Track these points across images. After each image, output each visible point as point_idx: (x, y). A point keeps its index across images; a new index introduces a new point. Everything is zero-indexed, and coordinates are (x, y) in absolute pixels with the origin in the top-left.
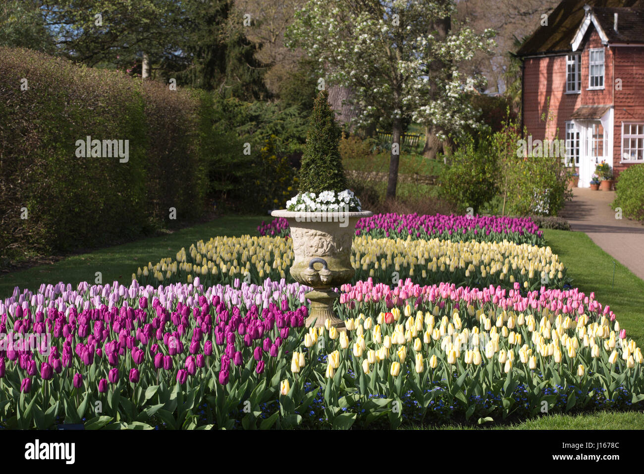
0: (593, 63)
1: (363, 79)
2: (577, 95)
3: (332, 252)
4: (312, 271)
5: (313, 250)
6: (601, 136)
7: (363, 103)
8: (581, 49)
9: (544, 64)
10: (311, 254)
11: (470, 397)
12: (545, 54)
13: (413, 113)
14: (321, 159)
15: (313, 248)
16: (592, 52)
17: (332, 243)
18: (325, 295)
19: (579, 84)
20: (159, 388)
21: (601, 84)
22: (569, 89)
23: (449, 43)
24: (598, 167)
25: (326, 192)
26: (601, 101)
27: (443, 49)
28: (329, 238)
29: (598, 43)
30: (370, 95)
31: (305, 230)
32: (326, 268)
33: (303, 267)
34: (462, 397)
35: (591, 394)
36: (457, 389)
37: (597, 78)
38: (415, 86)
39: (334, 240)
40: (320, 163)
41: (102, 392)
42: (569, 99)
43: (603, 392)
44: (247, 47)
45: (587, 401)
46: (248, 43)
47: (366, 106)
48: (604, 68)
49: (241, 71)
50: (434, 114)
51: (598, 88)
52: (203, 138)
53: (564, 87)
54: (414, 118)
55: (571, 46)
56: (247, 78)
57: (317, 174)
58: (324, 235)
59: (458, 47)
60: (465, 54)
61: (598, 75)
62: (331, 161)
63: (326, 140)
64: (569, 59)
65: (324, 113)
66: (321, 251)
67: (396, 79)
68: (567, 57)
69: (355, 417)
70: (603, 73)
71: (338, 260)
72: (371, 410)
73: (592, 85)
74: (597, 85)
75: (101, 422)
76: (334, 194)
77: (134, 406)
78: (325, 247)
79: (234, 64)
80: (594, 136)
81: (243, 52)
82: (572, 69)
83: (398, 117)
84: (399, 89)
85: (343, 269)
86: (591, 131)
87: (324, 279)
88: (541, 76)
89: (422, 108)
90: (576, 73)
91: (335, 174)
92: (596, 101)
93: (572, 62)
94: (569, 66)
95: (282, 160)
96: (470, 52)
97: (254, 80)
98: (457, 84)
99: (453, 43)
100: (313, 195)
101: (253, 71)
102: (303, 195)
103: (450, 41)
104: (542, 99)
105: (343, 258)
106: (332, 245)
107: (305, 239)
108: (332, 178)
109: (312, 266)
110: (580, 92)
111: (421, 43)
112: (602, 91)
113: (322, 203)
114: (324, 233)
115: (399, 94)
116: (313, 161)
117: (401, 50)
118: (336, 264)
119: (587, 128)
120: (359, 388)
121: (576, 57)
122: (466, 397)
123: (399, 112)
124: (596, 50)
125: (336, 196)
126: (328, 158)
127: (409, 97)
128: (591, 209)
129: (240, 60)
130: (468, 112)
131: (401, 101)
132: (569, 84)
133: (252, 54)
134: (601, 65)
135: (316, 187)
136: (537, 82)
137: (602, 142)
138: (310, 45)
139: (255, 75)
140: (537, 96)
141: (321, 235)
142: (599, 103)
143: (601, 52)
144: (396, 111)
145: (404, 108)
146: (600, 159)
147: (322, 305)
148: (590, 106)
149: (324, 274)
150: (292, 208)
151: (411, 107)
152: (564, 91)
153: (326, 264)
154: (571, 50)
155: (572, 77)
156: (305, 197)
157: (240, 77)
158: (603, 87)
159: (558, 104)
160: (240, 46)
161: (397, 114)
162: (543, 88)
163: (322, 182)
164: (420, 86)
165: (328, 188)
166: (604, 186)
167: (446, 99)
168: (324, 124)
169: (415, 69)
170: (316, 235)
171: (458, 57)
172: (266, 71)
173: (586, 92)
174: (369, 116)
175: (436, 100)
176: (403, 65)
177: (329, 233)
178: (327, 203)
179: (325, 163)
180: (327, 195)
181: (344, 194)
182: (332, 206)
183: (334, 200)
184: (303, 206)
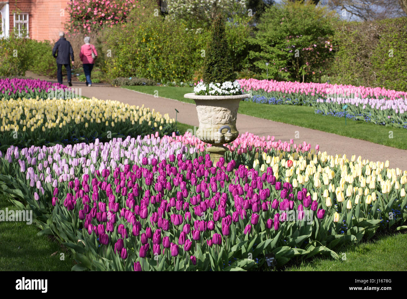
3: (230, 121)
5: (219, 120)
10: (217, 123)
14: (222, 61)
15: (218, 119)
17: (230, 115)
25: (227, 82)
28: (229, 112)
31: (214, 107)
57: (220, 70)
58: (226, 111)
65: (220, 30)
66: (224, 121)
76: (231, 83)
78: (226, 118)
100: (219, 84)
102: (210, 84)
106: (230, 117)
107: (213, 113)
113: (225, 89)
114: (226, 109)
125: (233, 84)
135: (219, 79)
141: (224, 110)
150: (201, 93)
156: (212, 85)
163: (223, 76)
165: (227, 80)
170: (221, 110)
177: (229, 109)
178: (229, 90)
179: (224, 63)
180: (228, 84)
181: (237, 83)
182: (232, 91)
183: (232, 87)
184: (213, 92)
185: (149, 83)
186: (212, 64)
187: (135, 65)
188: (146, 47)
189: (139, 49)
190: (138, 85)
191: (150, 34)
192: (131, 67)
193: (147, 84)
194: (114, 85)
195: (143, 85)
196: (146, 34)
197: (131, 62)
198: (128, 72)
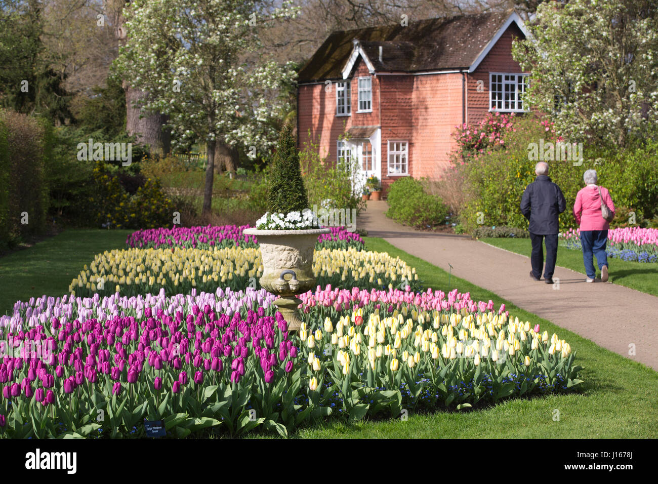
0: (362, 90)
1: (181, 106)
2: (347, 118)
3: (299, 265)
4: (283, 281)
5: (282, 263)
6: (370, 153)
7: (182, 128)
8: (351, 77)
9: (317, 91)
11: (448, 386)
12: (318, 81)
13: (226, 136)
14: (288, 184)
15: (282, 261)
16: (361, 80)
17: (298, 256)
18: (291, 301)
19: (349, 108)
20: (219, 388)
21: (369, 108)
22: (339, 112)
23: (257, 74)
24: (368, 180)
25: (293, 213)
26: (370, 122)
27: (252, 80)
28: (296, 253)
29: (366, 72)
30: (187, 121)
31: (275, 246)
32: (295, 279)
33: (273, 278)
34: (443, 387)
35: (536, 381)
36: (440, 380)
37: (365, 102)
38: (227, 112)
39: (300, 255)
40: (286, 187)
41: (175, 393)
42: (340, 120)
43: (544, 378)
44: (55, 78)
45: (533, 386)
46: (55, 75)
47: (184, 130)
48: (371, 94)
49: (49, 99)
50: (245, 136)
51: (367, 111)
52: (46, 161)
53: (335, 111)
54: (227, 140)
55: (341, 74)
56: (54, 105)
57: (285, 197)
58: (292, 250)
59: (265, 78)
60: (272, 83)
61: (367, 100)
62: (296, 185)
63: (291, 168)
64: (339, 86)
65: (288, 144)
66: (289, 264)
67: (210, 106)
68: (337, 84)
69: (368, 407)
70: (371, 100)
71: (303, 271)
72: (379, 401)
73: (361, 108)
74: (365, 108)
75: (178, 419)
76: (299, 214)
77: (198, 403)
78: (293, 260)
79: (42, 93)
80: (364, 153)
81: (51, 82)
82: (341, 94)
83: (212, 139)
84: (213, 115)
85: (308, 279)
86: (360, 148)
87: (293, 288)
88: (314, 101)
89: (234, 131)
90: (345, 98)
91: (299, 196)
92: (365, 122)
93: (341, 89)
94: (339, 92)
95: (113, 179)
96: (275, 82)
97: (60, 107)
98: (264, 110)
99: (260, 74)
100: (282, 215)
101: (60, 99)
102: (272, 216)
103: (258, 72)
104: (315, 122)
105: (307, 269)
106: (299, 259)
107: (275, 253)
108: (297, 200)
109: (282, 277)
110: (350, 114)
111: (232, 75)
112: (370, 113)
113: (289, 222)
114: (292, 248)
115: (213, 120)
116: (280, 186)
117: (213, 81)
118: (302, 274)
119: (357, 146)
120: (367, 383)
121: (345, 84)
122: (446, 386)
123: (213, 135)
124: (365, 78)
125: (302, 216)
126: (293, 183)
127: (223, 122)
128: (368, 217)
129: (48, 90)
130: (272, 134)
131: (214, 126)
132: (339, 108)
133: (58, 84)
134: (369, 91)
135: (284, 208)
136: (311, 106)
137: (371, 158)
138: (133, 77)
139: (62, 103)
140: (312, 118)
141: (289, 250)
142: (368, 124)
143: (369, 80)
144: (210, 134)
145: (218, 132)
146: (370, 173)
147: (289, 311)
148: (360, 127)
149: (293, 284)
150: (262, 227)
151: (224, 130)
152: (336, 114)
153: (295, 275)
154: (342, 78)
155: (341, 102)
156: (274, 217)
157: (48, 105)
158: (371, 110)
159: (330, 126)
160: (48, 77)
161: (211, 136)
162: (316, 111)
163: (289, 204)
164: (232, 112)
165: (295, 209)
166: (374, 196)
167: (255, 122)
168: (289, 154)
169: (227, 97)
170: (285, 250)
171: (265, 86)
172: (71, 99)
173: (357, 115)
174: (187, 139)
175: (245, 124)
176: (217, 94)
177: (296, 248)
178: (295, 222)
179: (291, 187)
180: (294, 215)
181: (308, 214)
182: (298, 225)
183: (300, 219)
184: (273, 225)
185: (520, 234)
186: (275, 189)
187: (506, 210)
188: (522, 184)
189: (511, 188)
190: (504, 236)
191: (527, 166)
192: (500, 212)
193: (517, 236)
194: (475, 237)
195: (511, 237)
196: (521, 166)
197: (501, 206)
198: (495, 219)
